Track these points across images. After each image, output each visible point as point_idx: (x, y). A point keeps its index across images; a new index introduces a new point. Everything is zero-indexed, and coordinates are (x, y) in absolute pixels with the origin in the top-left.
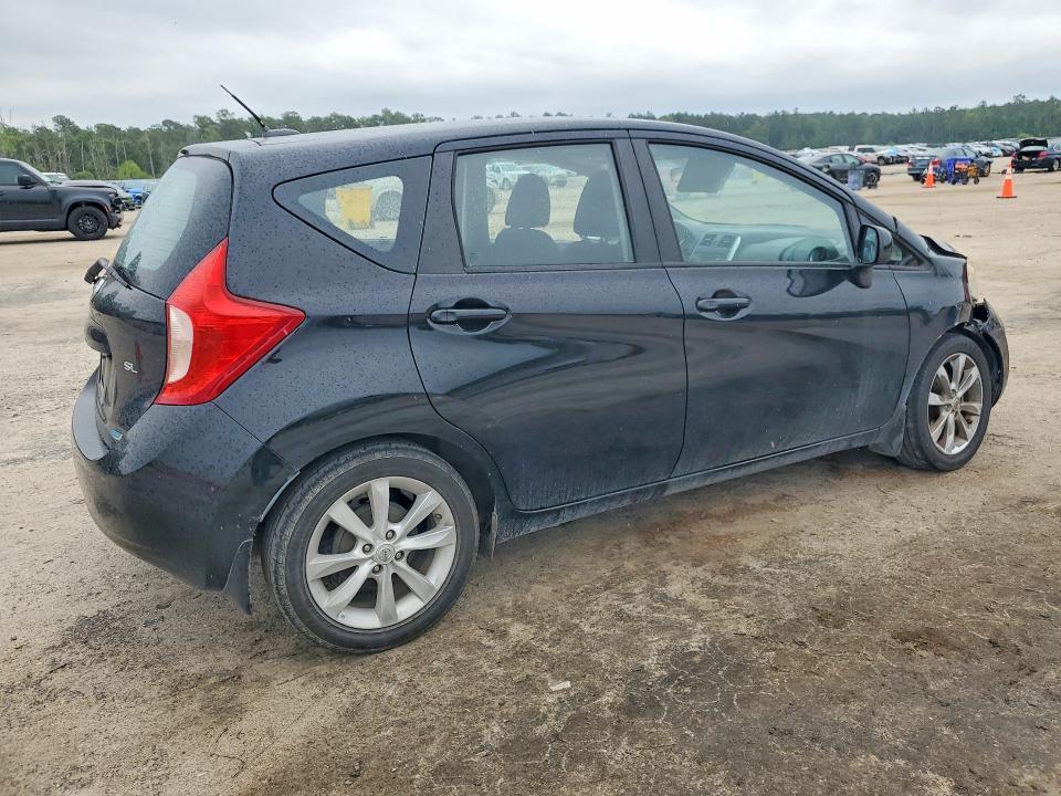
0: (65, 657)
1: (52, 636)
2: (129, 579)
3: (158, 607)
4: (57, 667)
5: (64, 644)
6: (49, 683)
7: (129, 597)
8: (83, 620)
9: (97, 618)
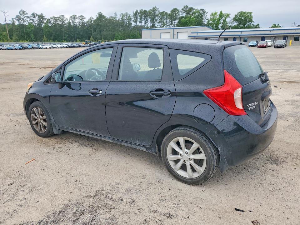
0: (284, 159)
1: (285, 165)
2: (260, 169)
3: (258, 159)
4: (286, 158)
5: (283, 162)
6: (288, 156)
7: (263, 164)
8: (277, 164)
9: (273, 163)
